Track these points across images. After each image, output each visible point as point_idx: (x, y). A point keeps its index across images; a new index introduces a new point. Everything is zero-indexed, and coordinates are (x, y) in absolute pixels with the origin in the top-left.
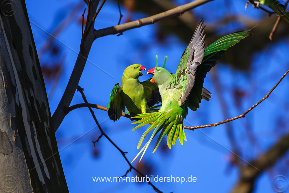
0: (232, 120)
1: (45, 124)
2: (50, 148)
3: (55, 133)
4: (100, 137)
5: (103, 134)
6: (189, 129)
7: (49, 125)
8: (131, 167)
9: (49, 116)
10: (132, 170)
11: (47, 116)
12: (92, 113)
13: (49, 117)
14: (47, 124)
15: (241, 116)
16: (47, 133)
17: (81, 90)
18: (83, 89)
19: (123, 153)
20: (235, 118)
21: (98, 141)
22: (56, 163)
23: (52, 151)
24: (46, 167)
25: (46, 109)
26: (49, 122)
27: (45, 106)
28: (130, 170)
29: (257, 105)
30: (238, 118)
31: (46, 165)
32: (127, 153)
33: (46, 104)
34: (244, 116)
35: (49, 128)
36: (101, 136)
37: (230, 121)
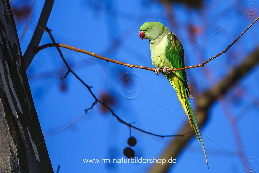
0: (191, 68)
1: (17, 62)
2: (22, 85)
3: (26, 71)
4: (67, 74)
5: (70, 70)
6: (151, 70)
7: (20, 64)
8: (97, 100)
9: (20, 55)
10: (98, 103)
11: (19, 55)
12: (60, 51)
13: (20, 57)
14: (19, 63)
15: (200, 65)
16: (19, 71)
17: (49, 31)
18: (50, 30)
19: (89, 88)
20: (194, 66)
21: (65, 77)
22: (28, 98)
23: (24, 87)
24: (19, 102)
25: (17, 49)
26: (20, 61)
27: (17, 46)
28: (96, 103)
29: (215, 58)
30: (197, 67)
31: (19, 101)
32: (92, 87)
33: (17, 45)
34: (202, 66)
35: (20, 67)
36: (68, 72)
37: (189, 68)
